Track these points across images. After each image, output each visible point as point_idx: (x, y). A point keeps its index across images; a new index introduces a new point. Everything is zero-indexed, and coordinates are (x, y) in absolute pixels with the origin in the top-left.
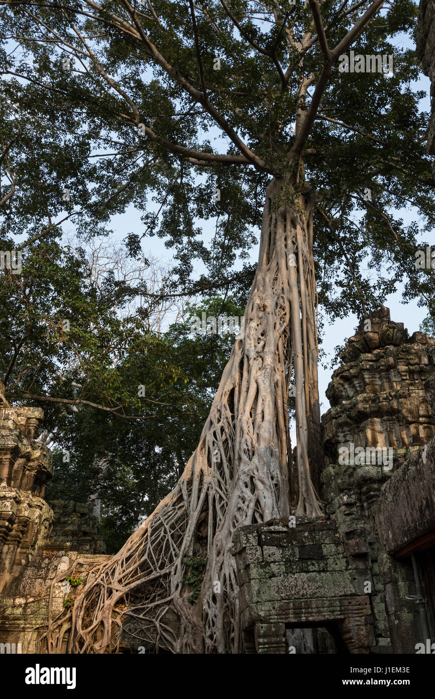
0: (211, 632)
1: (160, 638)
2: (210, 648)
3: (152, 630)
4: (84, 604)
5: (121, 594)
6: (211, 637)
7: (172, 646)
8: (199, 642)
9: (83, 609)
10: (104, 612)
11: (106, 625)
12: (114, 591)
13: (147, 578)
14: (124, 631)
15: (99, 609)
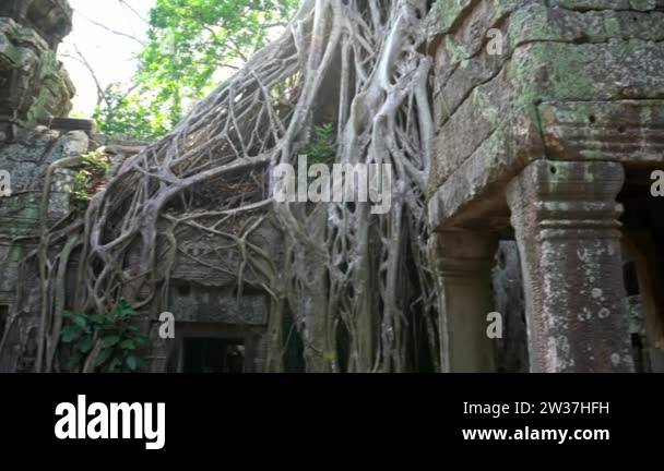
0: (344, 258)
1: (246, 267)
2: (340, 286)
3: (231, 253)
4: (108, 204)
5: (175, 189)
7: (268, 281)
8: (318, 277)
9: (105, 211)
10: (143, 218)
11: (146, 240)
12: (162, 184)
13: (225, 167)
14: (179, 252)
15: (132, 214)
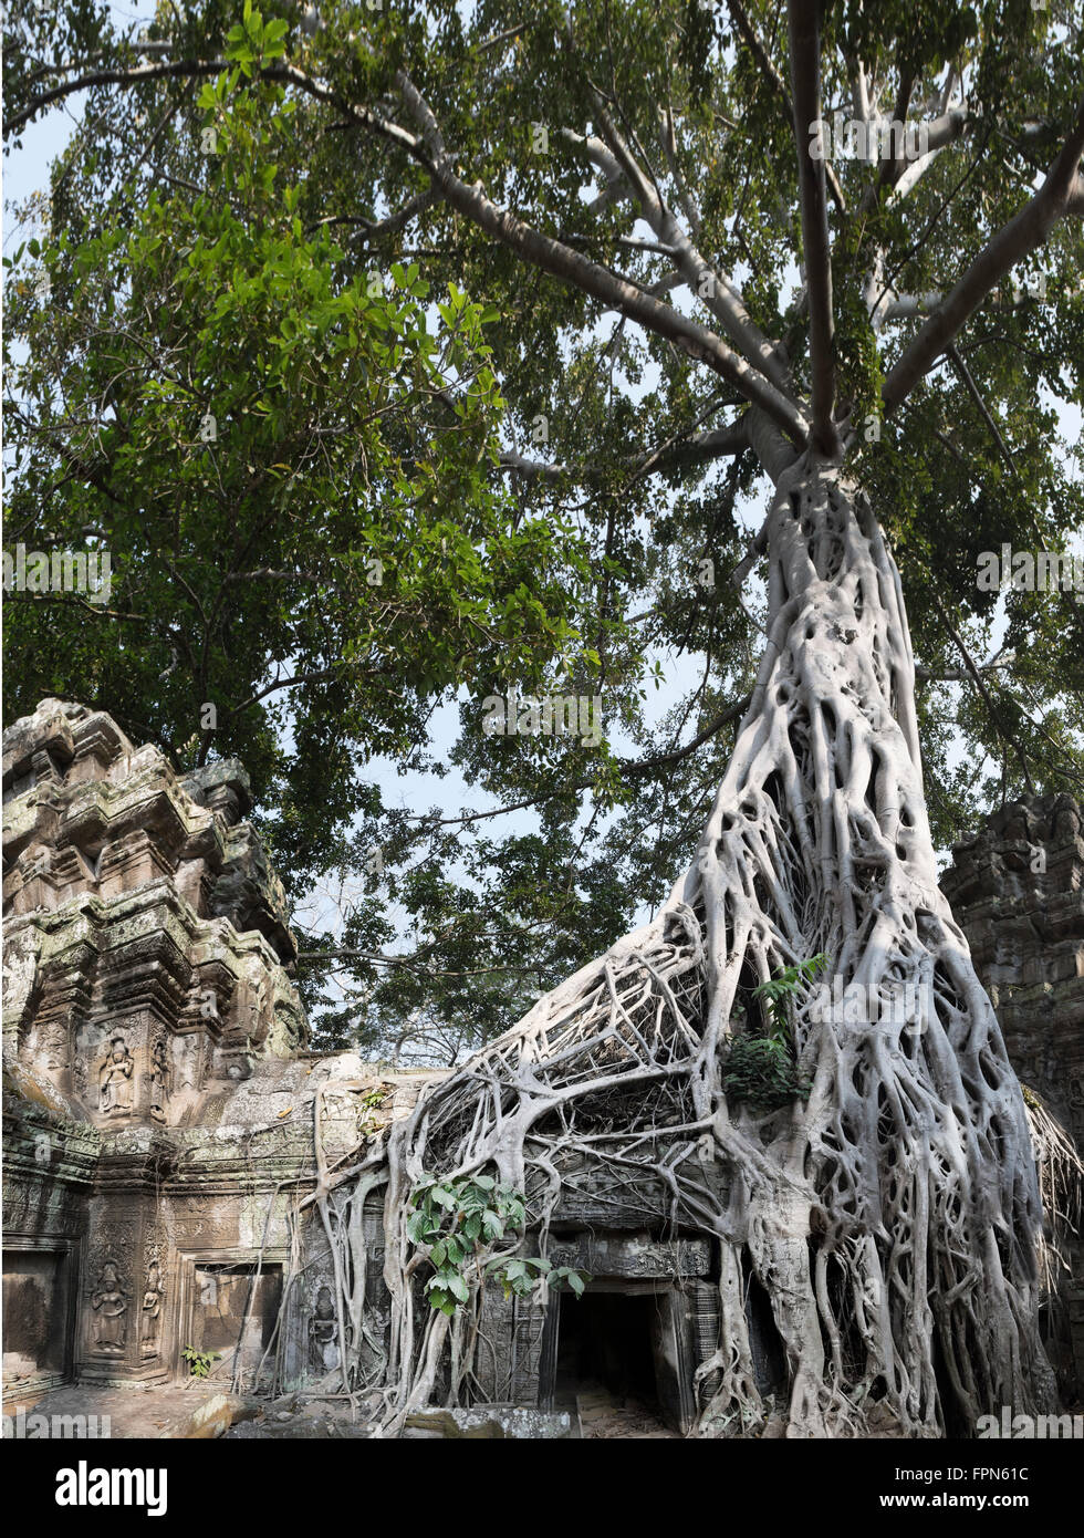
0: (849, 1195)
1: (680, 1208)
3: (650, 1187)
4: (426, 1126)
5: (548, 1104)
6: (850, 1207)
7: (711, 1223)
9: (423, 1136)
10: (496, 1140)
11: (506, 1171)
12: (524, 1097)
14: (565, 1188)
15: (478, 1135)
